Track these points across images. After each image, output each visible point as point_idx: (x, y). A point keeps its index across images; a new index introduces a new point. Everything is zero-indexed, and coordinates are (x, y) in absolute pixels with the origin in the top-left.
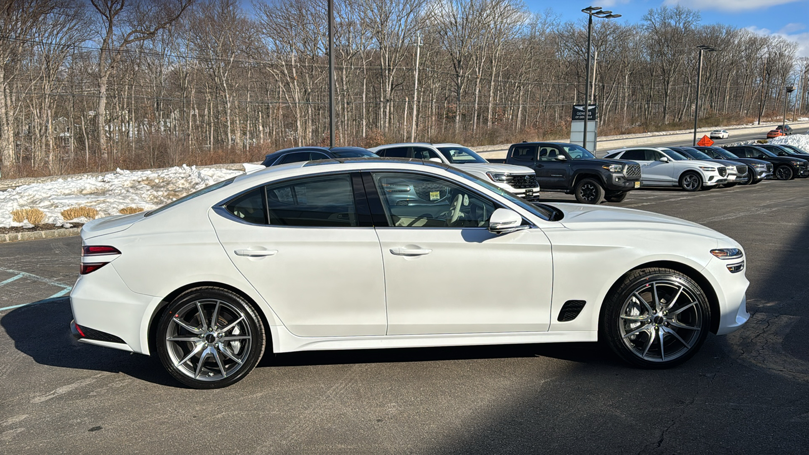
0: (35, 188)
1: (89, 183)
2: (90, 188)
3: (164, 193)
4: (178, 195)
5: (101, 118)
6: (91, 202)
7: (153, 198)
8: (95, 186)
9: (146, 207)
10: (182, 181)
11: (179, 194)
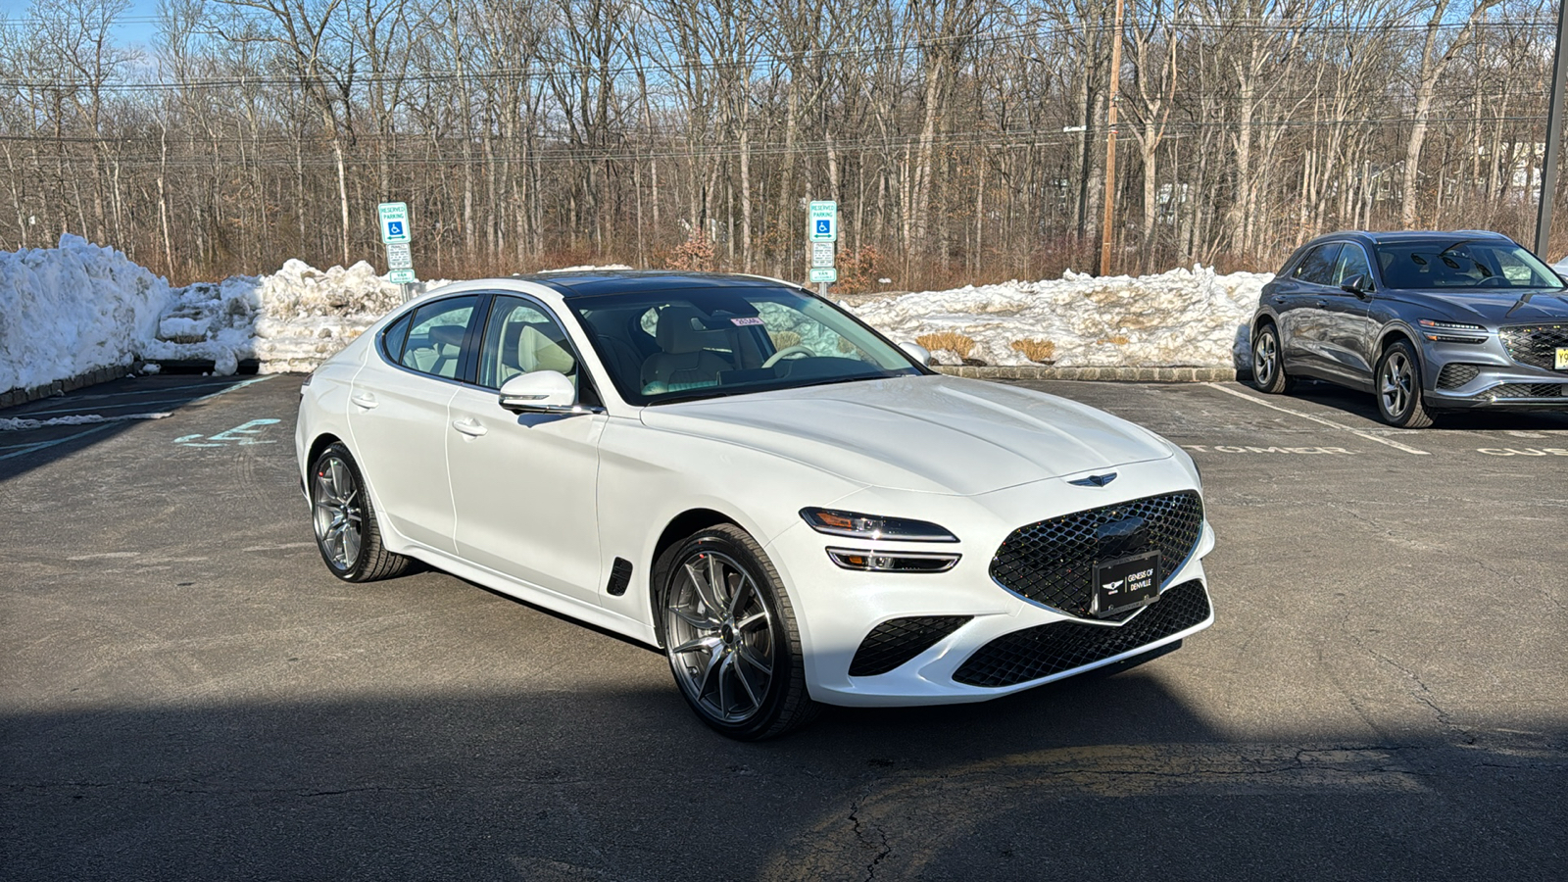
0: (913, 300)
1: (1001, 295)
2: (1000, 303)
3: (1113, 318)
4: (1143, 323)
5: (1411, 163)
6: (976, 327)
7: (1090, 325)
8: (1008, 300)
9: (1062, 340)
10: (1170, 296)
11: (1145, 321)
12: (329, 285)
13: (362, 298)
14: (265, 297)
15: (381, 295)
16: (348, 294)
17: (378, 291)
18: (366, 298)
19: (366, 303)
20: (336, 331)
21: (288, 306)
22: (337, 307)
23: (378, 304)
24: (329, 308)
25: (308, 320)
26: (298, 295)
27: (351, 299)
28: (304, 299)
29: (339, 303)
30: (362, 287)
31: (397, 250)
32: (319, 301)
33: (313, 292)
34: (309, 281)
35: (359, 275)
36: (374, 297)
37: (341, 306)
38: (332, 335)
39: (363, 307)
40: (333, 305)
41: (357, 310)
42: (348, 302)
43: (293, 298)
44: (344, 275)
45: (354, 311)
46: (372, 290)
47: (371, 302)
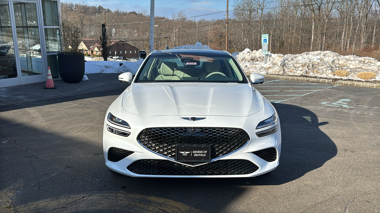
12: (252, 55)
13: (258, 58)
14: (238, 57)
15: (262, 57)
16: (255, 57)
17: (262, 56)
18: (259, 58)
19: (259, 59)
20: (248, 66)
21: (242, 59)
22: (252, 60)
23: (261, 60)
24: (250, 60)
25: (244, 63)
26: (245, 57)
27: (256, 58)
28: (246, 58)
29: (252, 59)
30: (259, 55)
31: (265, 46)
32: (249, 59)
33: (248, 56)
34: (248, 54)
35: (259, 53)
36: (261, 58)
37: (253, 60)
38: (248, 67)
39: (258, 60)
40: (251, 59)
41: (256, 61)
42: (255, 59)
43: (243, 58)
44: (256, 52)
45: (255, 61)
46: (261, 56)
47: (260, 59)
